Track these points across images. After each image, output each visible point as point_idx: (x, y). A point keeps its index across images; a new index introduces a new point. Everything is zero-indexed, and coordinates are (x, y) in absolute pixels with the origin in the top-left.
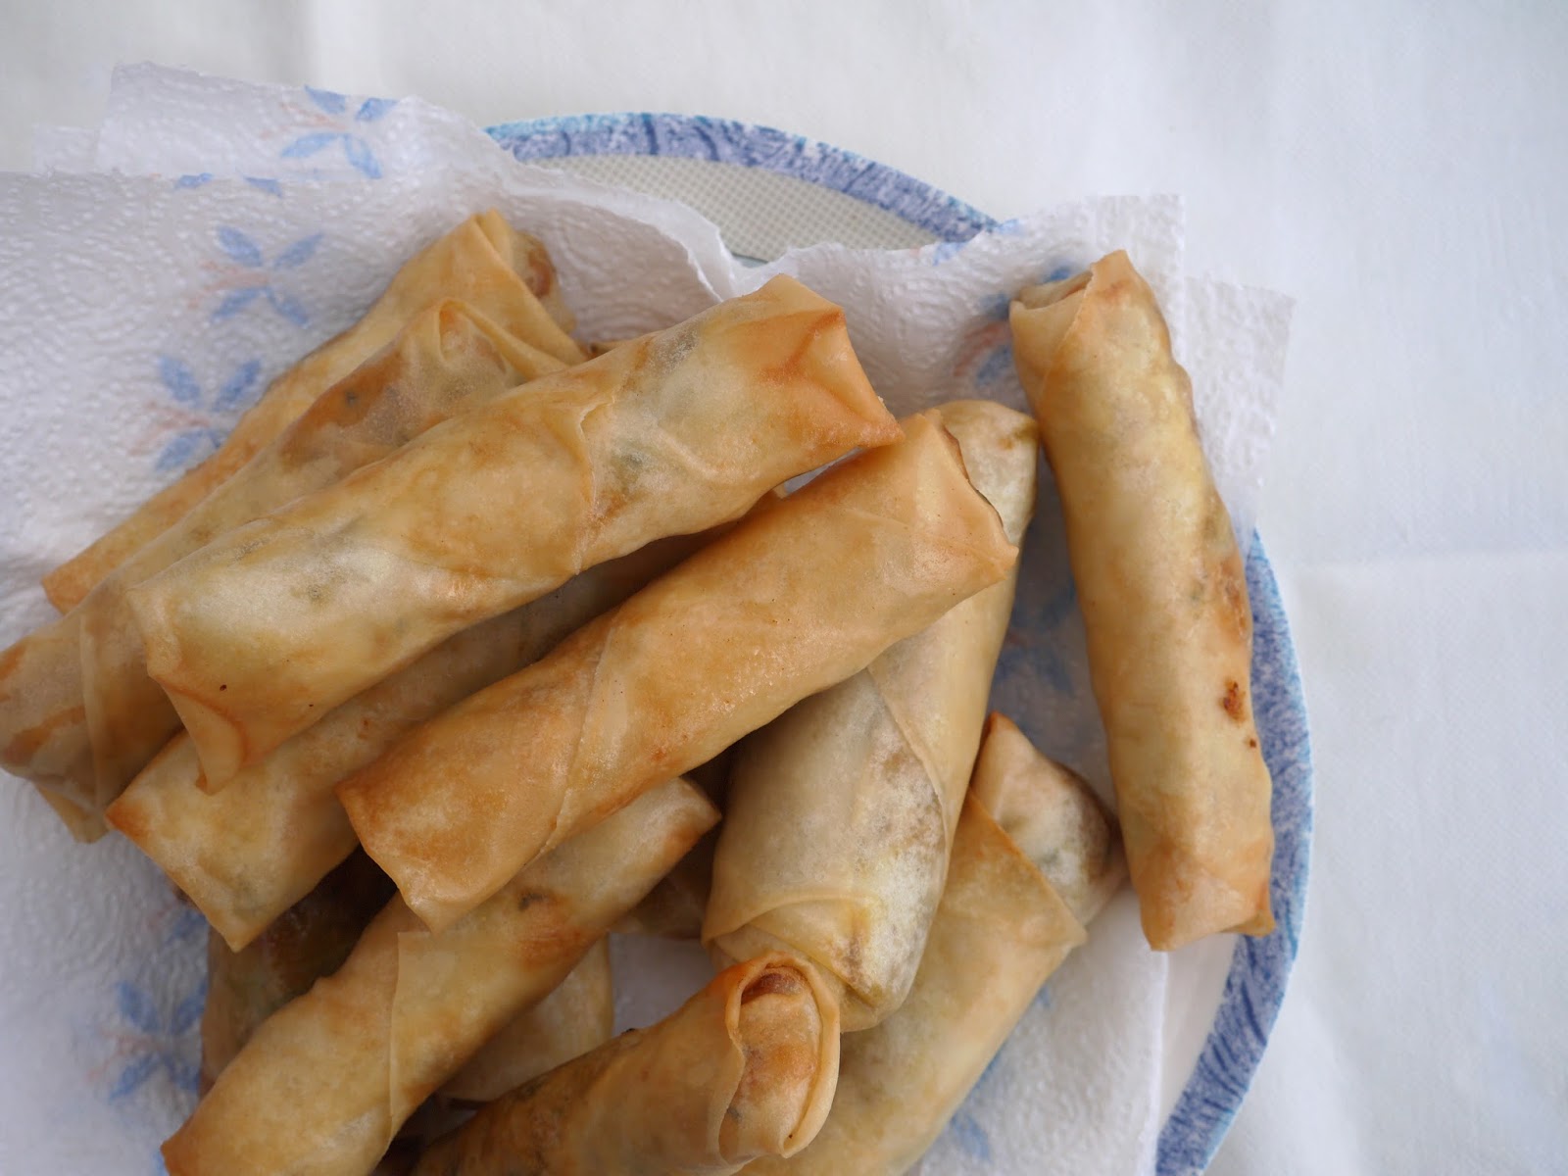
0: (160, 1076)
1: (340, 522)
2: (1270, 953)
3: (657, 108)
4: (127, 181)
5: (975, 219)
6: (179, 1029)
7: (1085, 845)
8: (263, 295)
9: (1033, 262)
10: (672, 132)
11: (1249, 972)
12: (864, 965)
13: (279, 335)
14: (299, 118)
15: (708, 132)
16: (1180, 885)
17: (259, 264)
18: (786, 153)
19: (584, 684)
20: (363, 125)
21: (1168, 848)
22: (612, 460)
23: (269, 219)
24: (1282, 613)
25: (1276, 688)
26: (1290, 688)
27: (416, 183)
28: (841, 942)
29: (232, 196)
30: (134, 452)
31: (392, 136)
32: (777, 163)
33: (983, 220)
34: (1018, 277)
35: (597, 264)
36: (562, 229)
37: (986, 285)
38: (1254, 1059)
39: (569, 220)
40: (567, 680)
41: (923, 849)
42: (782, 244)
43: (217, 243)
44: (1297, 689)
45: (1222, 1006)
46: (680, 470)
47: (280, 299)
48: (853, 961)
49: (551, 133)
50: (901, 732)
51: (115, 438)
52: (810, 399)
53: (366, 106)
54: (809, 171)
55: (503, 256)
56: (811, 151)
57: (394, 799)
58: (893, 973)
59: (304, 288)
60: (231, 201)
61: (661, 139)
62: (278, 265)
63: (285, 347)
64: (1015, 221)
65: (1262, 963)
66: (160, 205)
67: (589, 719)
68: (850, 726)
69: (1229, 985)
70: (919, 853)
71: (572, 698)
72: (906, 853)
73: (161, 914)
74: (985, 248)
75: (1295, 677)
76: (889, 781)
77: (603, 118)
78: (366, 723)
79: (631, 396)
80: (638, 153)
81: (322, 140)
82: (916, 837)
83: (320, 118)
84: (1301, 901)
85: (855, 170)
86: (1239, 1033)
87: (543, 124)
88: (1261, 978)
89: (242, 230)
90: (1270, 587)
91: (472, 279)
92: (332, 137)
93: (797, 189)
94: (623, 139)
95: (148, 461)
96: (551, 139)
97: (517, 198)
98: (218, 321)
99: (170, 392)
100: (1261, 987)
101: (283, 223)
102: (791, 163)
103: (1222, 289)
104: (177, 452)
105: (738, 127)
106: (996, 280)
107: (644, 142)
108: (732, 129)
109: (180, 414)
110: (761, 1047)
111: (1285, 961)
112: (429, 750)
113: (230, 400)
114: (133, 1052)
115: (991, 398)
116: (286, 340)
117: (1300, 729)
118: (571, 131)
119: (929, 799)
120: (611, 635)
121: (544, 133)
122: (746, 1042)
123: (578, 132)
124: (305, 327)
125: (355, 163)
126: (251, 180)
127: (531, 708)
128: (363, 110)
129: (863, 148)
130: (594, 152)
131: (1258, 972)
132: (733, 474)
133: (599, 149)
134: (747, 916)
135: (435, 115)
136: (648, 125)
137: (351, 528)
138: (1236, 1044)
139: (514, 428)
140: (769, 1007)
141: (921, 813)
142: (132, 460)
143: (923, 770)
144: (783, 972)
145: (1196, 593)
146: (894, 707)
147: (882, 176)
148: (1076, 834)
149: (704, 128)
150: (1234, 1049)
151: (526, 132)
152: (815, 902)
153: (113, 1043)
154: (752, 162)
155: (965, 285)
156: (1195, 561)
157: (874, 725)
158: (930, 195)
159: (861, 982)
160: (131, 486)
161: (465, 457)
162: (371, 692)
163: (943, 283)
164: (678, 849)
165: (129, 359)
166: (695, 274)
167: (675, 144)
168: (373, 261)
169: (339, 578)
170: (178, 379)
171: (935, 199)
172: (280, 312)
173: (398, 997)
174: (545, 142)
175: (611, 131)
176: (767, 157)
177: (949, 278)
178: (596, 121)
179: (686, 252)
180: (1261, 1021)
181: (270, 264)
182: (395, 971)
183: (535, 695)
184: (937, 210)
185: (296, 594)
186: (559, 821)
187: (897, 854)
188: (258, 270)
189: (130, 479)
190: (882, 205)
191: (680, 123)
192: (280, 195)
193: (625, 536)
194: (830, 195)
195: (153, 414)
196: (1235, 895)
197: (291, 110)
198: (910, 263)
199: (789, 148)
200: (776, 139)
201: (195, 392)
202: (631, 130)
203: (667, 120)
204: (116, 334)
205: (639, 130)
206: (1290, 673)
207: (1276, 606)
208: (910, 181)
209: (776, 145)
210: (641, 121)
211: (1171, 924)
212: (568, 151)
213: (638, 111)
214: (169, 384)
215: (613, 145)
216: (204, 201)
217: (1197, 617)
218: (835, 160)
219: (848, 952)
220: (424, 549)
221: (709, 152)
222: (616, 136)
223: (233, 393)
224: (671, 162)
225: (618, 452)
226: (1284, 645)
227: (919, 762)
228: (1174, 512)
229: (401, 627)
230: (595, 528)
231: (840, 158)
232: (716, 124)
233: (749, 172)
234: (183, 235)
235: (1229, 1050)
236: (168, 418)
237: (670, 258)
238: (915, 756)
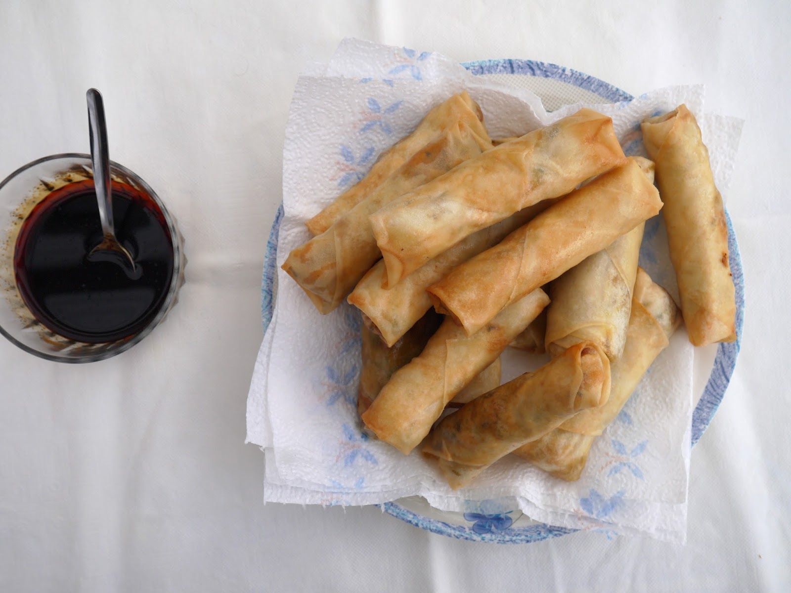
0: (342, 399)
1: (440, 193)
2: (730, 351)
3: (513, 58)
4: (345, 80)
5: (626, 95)
6: (346, 383)
7: (670, 312)
8: (378, 123)
9: (649, 110)
10: (519, 66)
11: (723, 357)
12: (611, 347)
13: (381, 138)
14: (398, 59)
15: (532, 65)
16: (707, 323)
17: (379, 112)
18: (559, 73)
19: (520, 250)
20: (419, 62)
21: (702, 311)
22: (534, 171)
23: (387, 95)
24: (733, 232)
25: (732, 258)
26: (737, 258)
27: (435, 83)
28: (603, 340)
29: (377, 86)
30: (331, 180)
31: (428, 66)
32: (556, 76)
33: (628, 96)
34: (644, 115)
35: (492, 113)
36: (481, 100)
37: (634, 117)
38: (725, 387)
39: (485, 96)
40: (513, 249)
41: (626, 309)
42: (561, 104)
43: (367, 104)
44: (739, 259)
45: (713, 369)
46: (557, 174)
47: (383, 125)
48: (607, 346)
49: (477, 66)
50: (617, 270)
51: (325, 175)
52: (600, 149)
53: (422, 55)
54: (567, 79)
55: (469, 107)
56: (568, 72)
57: (456, 290)
58: (619, 350)
59: (392, 121)
60: (376, 88)
61: (515, 69)
62: (385, 112)
63: (383, 143)
64: (646, 94)
65: (727, 353)
66: (352, 89)
67: (523, 261)
68: (600, 267)
69: (716, 362)
70: (625, 311)
71: (516, 254)
72: (621, 311)
73: (340, 343)
74: (636, 104)
75: (738, 254)
76: (614, 286)
77: (495, 61)
78: (436, 267)
79: (538, 149)
80: (507, 73)
81: (404, 67)
82: (624, 305)
83: (405, 59)
84: (741, 332)
85: (583, 79)
86: (720, 378)
87: (473, 63)
88: (727, 359)
89: (376, 99)
90: (729, 223)
91: (459, 115)
92: (407, 66)
93: (563, 86)
94: (502, 68)
95: (336, 183)
96: (476, 68)
97: (469, 88)
98: (362, 133)
99: (344, 159)
100: (727, 362)
101: (390, 97)
102: (561, 76)
103: (718, 118)
104: (345, 180)
105: (542, 64)
106: (637, 116)
107: (509, 70)
108: (540, 64)
109: (347, 166)
110: (587, 372)
111: (736, 353)
112: (465, 273)
113: (364, 161)
114: (333, 390)
115: (639, 155)
116: (384, 140)
117: (740, 272)
118: (483, 65)
119: (626, 293)
120: (528, 233)
121: (474, 66)
122: (583, 370)
123: (486, 66)
124: (390, 135)
125: (414, 76)
126: (385, 80)
127: (502, 258)
128: (420, 57)
129: (587, 71)
130: (492, 73)
131: (726, 357)
132: (573, 175)
133: (493, 72)
134: (569, 332)
135: (442, 59)
136: (511, 63)
137: (444, 195)
138: (719, 382)
139: (497, 161)
140: (588, 358)
141: (625, 297)
142: (330, 182)
143: (624, 283)
144: (591, 348)
145: (713, 222)
146: (614, 261)
147: (593, 81)
148: (668, 308)
149: (530, 64)
150: (718, 384)
151: (468, 66)
152: (594, 326)
153: (326, 387)
154: (547, 76)
155: (628, 117)
156: (713, 211)
157: (607, 268)
158: (610, 87)
159: (610, 353)
160: (330, 192)
161: (481, 170)
162: (439, 256)
163: (620, 117)
164: (539, 311)
165: (331, 146)
166: (533, 114)
167: (520, 70)
168: (418, 111)
169: (443, 211)
170: (347, 154)
171: (612, 88)
172: (383, 130)
173: (447, 362)
174: (474, 69)
175: (498, 65)
176: (552, 74)
177: (623, 114)
178: (492, 62)
179: (529, 107)
180: (727, 374)
181: (383, 112)
182: (446, 353)
183: (502, 254)
184: (612, 92)
185: (429, 217)
186: (511, 297)
187: (618, 311)
188: (378, 114)
189: (330, 189)
190: (593, 91)
191: (522, 62)
192: (392, 86)
193: (534, 198)
194: (574, 87)
195: (338, 166)
196: (725, 327)
197: (397, 56)
198: (610, 109)
199: (560, 71)
200: (555, 68)
201: (352, 158)
202: (504, 65)
203: (517, 61)
204: (328, 137)
205: (507, 65)
206: (736, 253)
207: (731, 230)
208: (603, 82)
209: (555, 70)
210: (508, 62)
211: (704, 337)
212: (482, 73)
213: (507, 58)
214: (344, 156)
215: (498, 70)
216: (367, 88)
217: (713, 230)
218: (576, 75)
219: (606, 343)
220: (471, 202)
221: (532, 72)
222: (499, 67)
223: (365, 159)
224: (518, 76)
225: (536, 168)
226: (734, 243)
227: (623, 280)
228: (706, 194)
229: (460, 229)
230: (527, 194)
231: (578, 74)
232: (534, 63)
233: (546, 79)
234: (357, 101)
235: (716, 384)
236: (343, 168)
237: (520, 110)
238: (622, 278)
